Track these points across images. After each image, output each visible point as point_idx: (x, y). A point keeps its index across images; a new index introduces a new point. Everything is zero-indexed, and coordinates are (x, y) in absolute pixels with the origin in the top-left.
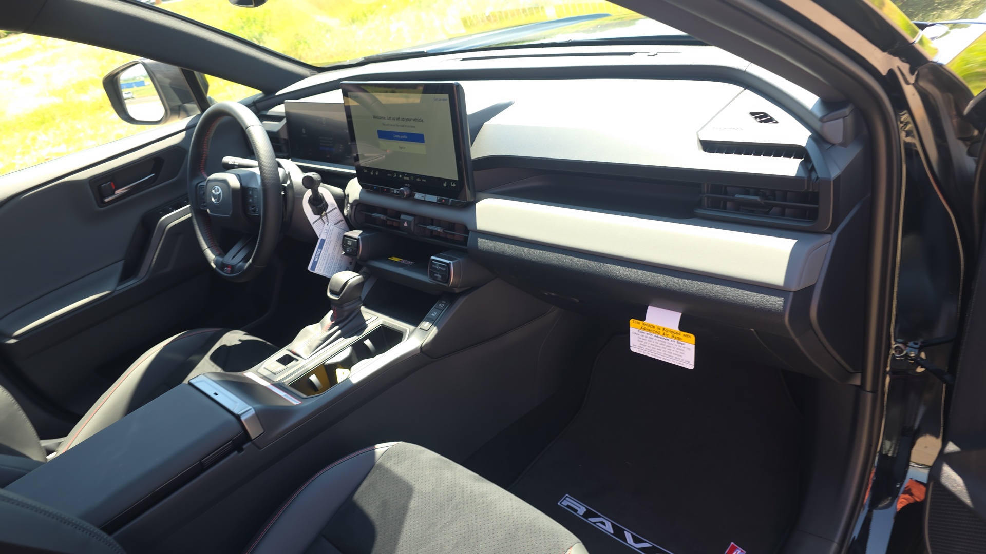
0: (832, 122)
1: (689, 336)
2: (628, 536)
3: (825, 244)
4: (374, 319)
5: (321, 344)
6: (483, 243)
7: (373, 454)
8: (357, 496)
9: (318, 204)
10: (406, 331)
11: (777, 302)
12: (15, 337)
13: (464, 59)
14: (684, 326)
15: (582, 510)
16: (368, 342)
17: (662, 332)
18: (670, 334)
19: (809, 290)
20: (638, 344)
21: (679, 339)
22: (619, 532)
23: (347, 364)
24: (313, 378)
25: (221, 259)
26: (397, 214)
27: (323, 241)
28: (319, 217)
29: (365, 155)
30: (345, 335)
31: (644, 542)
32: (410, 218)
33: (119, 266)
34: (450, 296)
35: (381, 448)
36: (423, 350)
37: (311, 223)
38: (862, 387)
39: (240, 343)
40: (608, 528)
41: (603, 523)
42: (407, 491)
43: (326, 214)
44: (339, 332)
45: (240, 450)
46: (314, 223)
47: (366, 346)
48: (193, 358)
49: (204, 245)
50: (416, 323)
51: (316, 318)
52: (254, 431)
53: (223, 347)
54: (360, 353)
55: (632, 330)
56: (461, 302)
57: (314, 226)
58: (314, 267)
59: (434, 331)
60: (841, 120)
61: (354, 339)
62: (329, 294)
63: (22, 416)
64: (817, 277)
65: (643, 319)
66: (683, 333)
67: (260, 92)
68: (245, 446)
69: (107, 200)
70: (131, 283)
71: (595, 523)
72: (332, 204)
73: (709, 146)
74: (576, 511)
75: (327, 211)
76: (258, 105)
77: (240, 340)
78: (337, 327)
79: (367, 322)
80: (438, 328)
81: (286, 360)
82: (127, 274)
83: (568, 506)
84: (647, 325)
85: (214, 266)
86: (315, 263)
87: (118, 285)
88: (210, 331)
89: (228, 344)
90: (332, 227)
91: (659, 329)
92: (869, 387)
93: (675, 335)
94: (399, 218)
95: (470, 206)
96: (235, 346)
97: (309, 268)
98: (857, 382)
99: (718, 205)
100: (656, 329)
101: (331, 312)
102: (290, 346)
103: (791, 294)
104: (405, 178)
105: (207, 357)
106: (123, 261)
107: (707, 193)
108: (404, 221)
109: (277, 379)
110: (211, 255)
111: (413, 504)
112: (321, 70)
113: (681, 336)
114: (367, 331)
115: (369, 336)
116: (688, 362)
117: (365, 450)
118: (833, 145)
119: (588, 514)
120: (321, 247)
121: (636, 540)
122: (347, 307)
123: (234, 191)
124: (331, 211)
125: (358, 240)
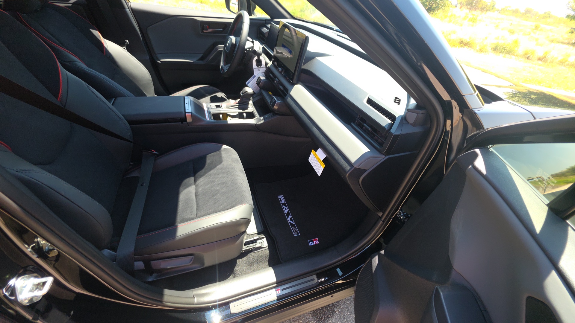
0: (412, 113)
1: (323, 165)
2: (290, 217)
3: (382, 158)
4: (251, 108)
5: (230, 107)
6: (289, 100)
7: (221, 147)
8: (208, 155)
9: (259, 63)
10: (256, 116)
11: (348, 167)
12: (160, 61)
13: (337, 35)
14: (325, 161)
15: (283, 202)
16: (245, 115)
17: (318, 159)
18: (319, 161)
19: (364, 171)
20: (311, 159)
21: (321, 164)
22: (288, 214)
23: (233, 117)
24: (221, 116)
25: (223, 66)
26: (275, 77)
27: (255, 76)
28: (257, 67)
29: (283, 53)
30: (239, 108)
31: (293, 221)
32: (277, 80)
33: (201, 55)
34: (274, 113)
35: (225, 147)
36: (256, 126)
37: (254, 68)
38: (381, 218)
39: (221, 97)
40: (286, 212)
41: (286, 209)
42: (220, 161)
43: (260, 68)
44: (238, 106)
45: (182, 123)
46: (255, 69)
47: (243, 115)
48: (207, 95)
49: (222, 60)
50: (260, 116)
51: (235, 99)
52: (189, 119)
53: (216, 96)
54: (240, 116)
55: (312, 153)
56: (277, 117)
57: (254, 70)
58: (248, 83)
59: (263, 121)
60: (417, 114)
61: (241, 111)
62: (241, 93)
63: (152, 85)
64: (370, 168)
65: (316, 152)
66: (323, 163)
67: (270, 17)
68: (184, 123)
69: (204, 31)
70: (201, 62)
71: (283, 208)
72: (264, 65)
73: (370, 102)
74: (281, 201)
75: (261, 67)
76: (267, 21)
77: (221, 96)
78: (238, 104)
79: (248, 108)
80: (264, 121)
81: (218, 106)
82: (202, 59)
83: (280, 199)
84: (316, 154)
85: (221, 68)
86: (249, 82)
87: (197, 61)
88: (216, 89)
89: (218, 96)
90: (260, 73)
91: (318, 157)
92: (383, 219)
93: (321, 162)
94: (275, 78)
95: (293, 84)
96: (219, 97)
97: (247, 83)
98: (380, 214)
99: (360, 126)
100: (317, 157)
101: (239, 100)
102: (222, 103)
103: (354, 168)
104: (283, 65)
105: (210, 96)
106: (202, 55)
107: (359, 119)
108: (276, 80)
109: (210, 110)
110: (222, 64)
111: (219, 166)
112: (294, 18)
113: (322, 164)
114: (247, 111)
115: (246, 113)
116: (319, 173)
117: (220, 144)
118: (408, 123)
119: (284, 204)
120: (253, 78)
121: (291, 219)
122: (244, 100)
123: (232, 44)
124: (263, 67)
125: (261, 80)
